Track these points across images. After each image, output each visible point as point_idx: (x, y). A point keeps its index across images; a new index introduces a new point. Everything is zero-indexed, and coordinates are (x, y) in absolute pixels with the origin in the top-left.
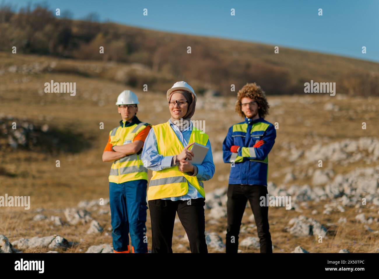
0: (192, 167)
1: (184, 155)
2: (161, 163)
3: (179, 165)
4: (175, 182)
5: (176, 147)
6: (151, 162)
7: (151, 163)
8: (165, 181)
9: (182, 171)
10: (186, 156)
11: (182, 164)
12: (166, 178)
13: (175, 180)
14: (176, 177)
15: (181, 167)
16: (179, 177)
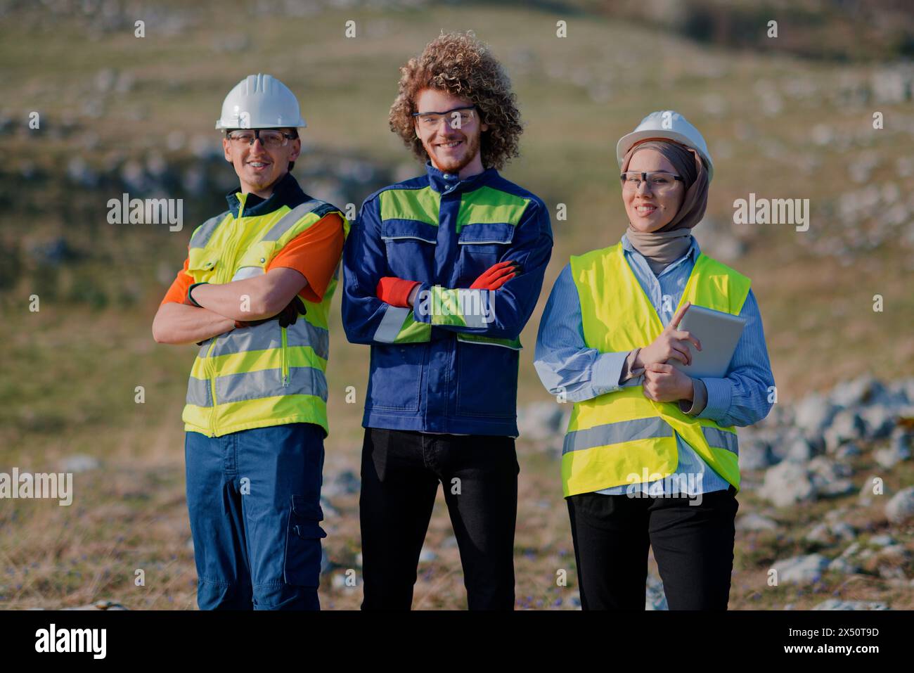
0: (687, 383)
1: (664, 351)
2: (590, 375)
3: (644, 379)
4: (636, 436)
5: (638, 324)
6: (561, 372)
7: (561, 378)
8: (606, 435)
9: (656, 399)
10: (670, 352)
11: (652, 376)
12: (607, 425)
13: (634, 430)
14: (638, 420)
15: (651, 386)
16: (647, 422)
